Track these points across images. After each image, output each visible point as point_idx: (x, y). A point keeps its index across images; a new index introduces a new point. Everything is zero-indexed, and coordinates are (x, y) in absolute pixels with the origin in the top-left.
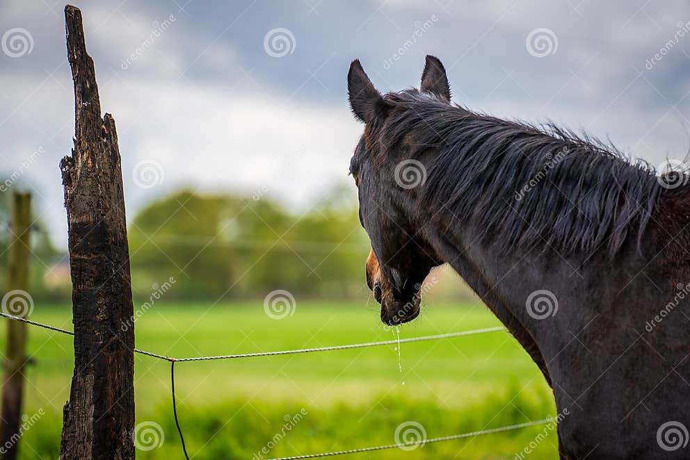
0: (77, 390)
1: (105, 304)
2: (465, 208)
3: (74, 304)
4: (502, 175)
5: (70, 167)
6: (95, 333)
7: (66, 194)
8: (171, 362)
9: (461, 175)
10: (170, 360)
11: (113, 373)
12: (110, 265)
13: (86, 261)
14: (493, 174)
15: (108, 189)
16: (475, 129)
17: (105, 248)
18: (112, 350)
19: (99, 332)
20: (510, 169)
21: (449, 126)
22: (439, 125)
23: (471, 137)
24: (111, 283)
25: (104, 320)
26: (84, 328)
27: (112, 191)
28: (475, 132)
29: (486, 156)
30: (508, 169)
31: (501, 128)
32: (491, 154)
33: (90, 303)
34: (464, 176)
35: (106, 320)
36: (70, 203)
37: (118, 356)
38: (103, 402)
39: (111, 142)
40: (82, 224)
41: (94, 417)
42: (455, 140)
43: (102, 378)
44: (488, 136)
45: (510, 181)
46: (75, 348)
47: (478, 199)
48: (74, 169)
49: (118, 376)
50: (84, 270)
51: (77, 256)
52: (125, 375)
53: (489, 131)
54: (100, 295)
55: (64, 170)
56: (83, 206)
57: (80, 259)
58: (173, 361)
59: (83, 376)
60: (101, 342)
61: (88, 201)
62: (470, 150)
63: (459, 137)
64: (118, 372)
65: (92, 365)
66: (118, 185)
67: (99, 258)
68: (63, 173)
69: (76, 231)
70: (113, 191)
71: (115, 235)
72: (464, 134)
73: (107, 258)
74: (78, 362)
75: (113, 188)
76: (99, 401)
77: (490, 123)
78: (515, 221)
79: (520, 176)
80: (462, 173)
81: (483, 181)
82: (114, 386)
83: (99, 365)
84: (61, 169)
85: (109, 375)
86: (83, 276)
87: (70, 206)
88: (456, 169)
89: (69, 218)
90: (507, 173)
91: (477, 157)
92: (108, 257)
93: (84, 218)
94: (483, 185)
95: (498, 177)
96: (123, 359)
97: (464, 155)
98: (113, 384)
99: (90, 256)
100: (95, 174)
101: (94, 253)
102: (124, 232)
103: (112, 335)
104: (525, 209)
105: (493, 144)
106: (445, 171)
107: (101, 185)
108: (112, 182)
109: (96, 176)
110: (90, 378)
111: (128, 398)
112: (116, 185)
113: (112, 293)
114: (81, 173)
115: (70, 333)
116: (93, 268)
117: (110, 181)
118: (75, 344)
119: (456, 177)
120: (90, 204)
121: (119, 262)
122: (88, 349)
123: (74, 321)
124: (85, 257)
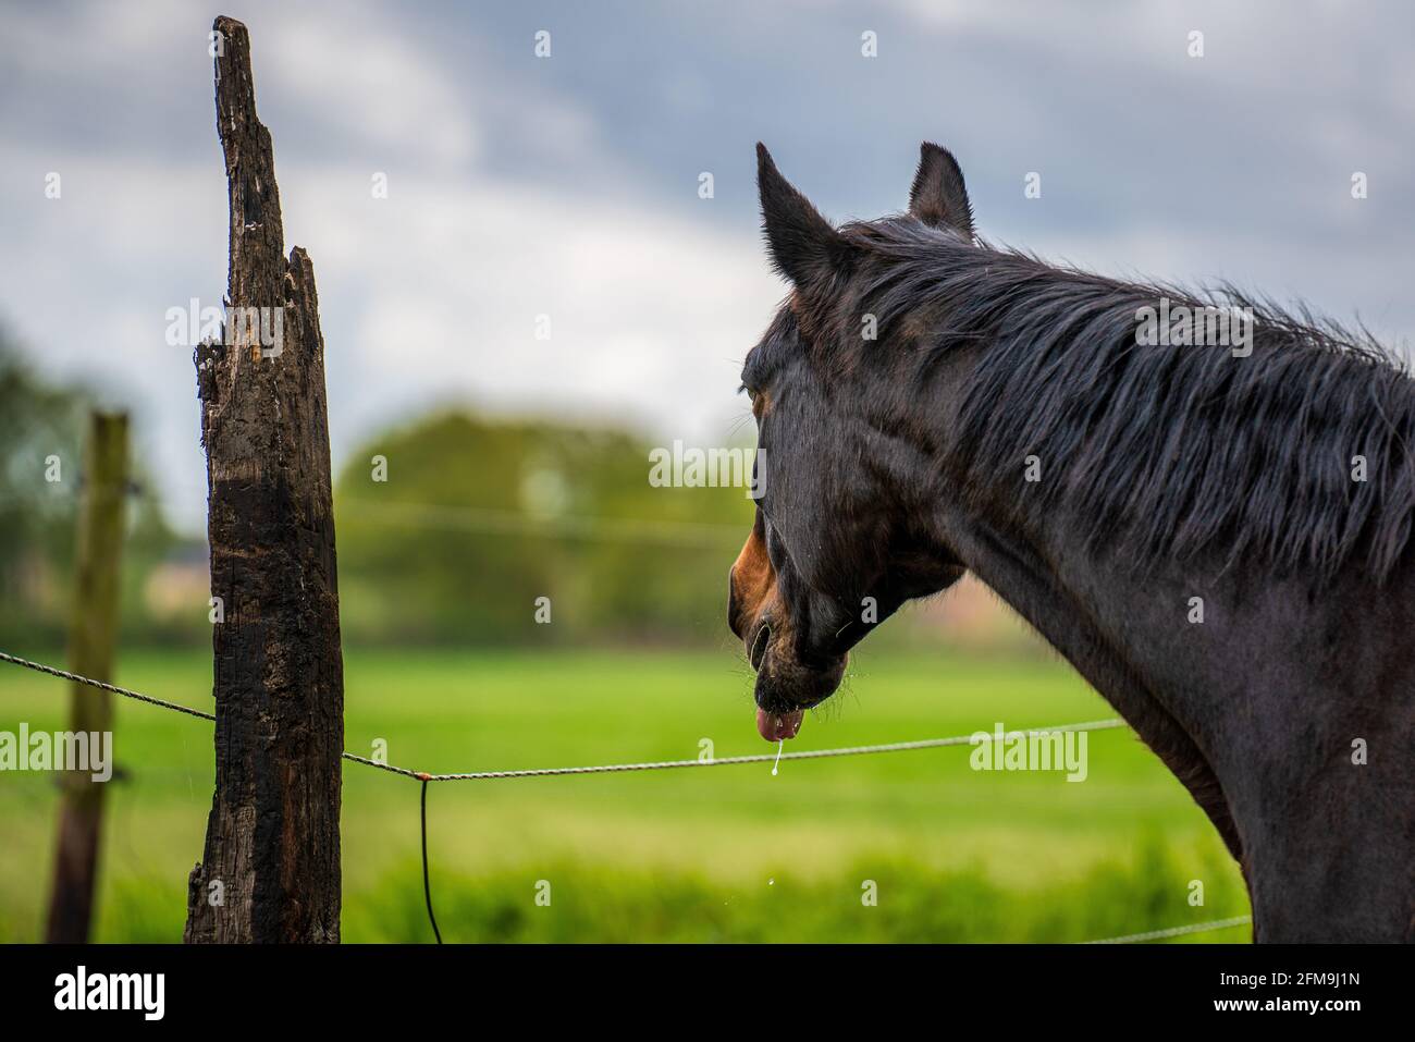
0: (218, 838)
1: (283, 655)
2: (1051, 470)
3: (216, 653)
4: (1127, 399)
5: (216, 361)
6: (260, 718)
7: (205, 418)
8: (421, 782)
9: (1037, 400)
10: (418, 778)
11: (297, 804)
12: (295, 571)
13: (244, 562)
14: (1108, 396)
15: (294, 408)
16: (1063, 301)
17: (284, 535)
18: (295, 754)
19: (270, 714)
20: (1145, 385)
21: (1003, 293)
22: (981, 290)
23: (1054, 317)
24: (297, 611)
25: (280, 690)
26: (237, 705)
27: (303, 412)
28: (1064, 306)
29: (1093, 359)
30: (1142, 385)
31: (1120, 298)
32: (1103, 354)
33: (253, 653)
34: (1042, 403)
35: (284, 690)
36: (215, 439)
37: (307, 769)
38: (273, 866)
39: (303, 308)
40: (236, 482)
41: (254, 897)
42: (1020, 324)
43: (273, 814)
44: (1092, 315)
45: (1147, 411)
46: (217, 748)
47: (1078, 451)
48: (224, 364)
49: (308, 810)
50: (240, 582)
51: (226, 552)
52: (322, 808)
53: (1095, 304)
54: (272, 637)
55: (202, 366)
56: (241, 444)
57: (234, 558)
58: (425, 781)
59: (233, 810)
60: (273, 738)
61: (251, 434)
62: (1054, 346)
63: (1028, 317)
64: (307, 802)
65: (252, 787)
66: (317, 401)
67: (273, 557)
68: (202, 375)
69: (223, 497)
70: (305, 414)
71: (307, 508)
72: (1038, 310)
73: (288, 557)
74: (221, 780)
75: (306, 409)
76: (266, 862)
77: (1096, 287)
78: (1161, 497)
79: (1167, 400)
80: (1040, 394)
81: (1087, 412)
82: (298, 831)
83: (268, 784)
84: (197, 365)
85: (289, 807)
86: (236, 593)
87: (214, 445)
88: (1025, 383)
89: (210, 470)
90: (1140, 393)
91: (1072, 360)
92: (292, 553)
93: (243, 471)
94: (1087, 421)
95: (1119, 405)
96: (318, 774)
97: (1041, 355)
98: (296, 828)
99: (254, 551)
100: (268, 376)
101: (262, 546)
102: (327, 502)
103: (294, 723)
104: (1183, 472)
105: (1106, 332)
106: (1000, 389)
107: (279, 399)
108: (304, 393)
109: (269, 381)
110: (249, 813)
111: (327, 858)
112: (311, 401)
113: (298, 633)
114: (238, 374)
115: (207, 717)
116: (259, 577)
117: (299, 390)
118: (217, 738)
119: (1026, 405)
120: (255, 441)
121: (315, 565)
122: (243, 751)
123: (216, 692)
124: (242, 554)
